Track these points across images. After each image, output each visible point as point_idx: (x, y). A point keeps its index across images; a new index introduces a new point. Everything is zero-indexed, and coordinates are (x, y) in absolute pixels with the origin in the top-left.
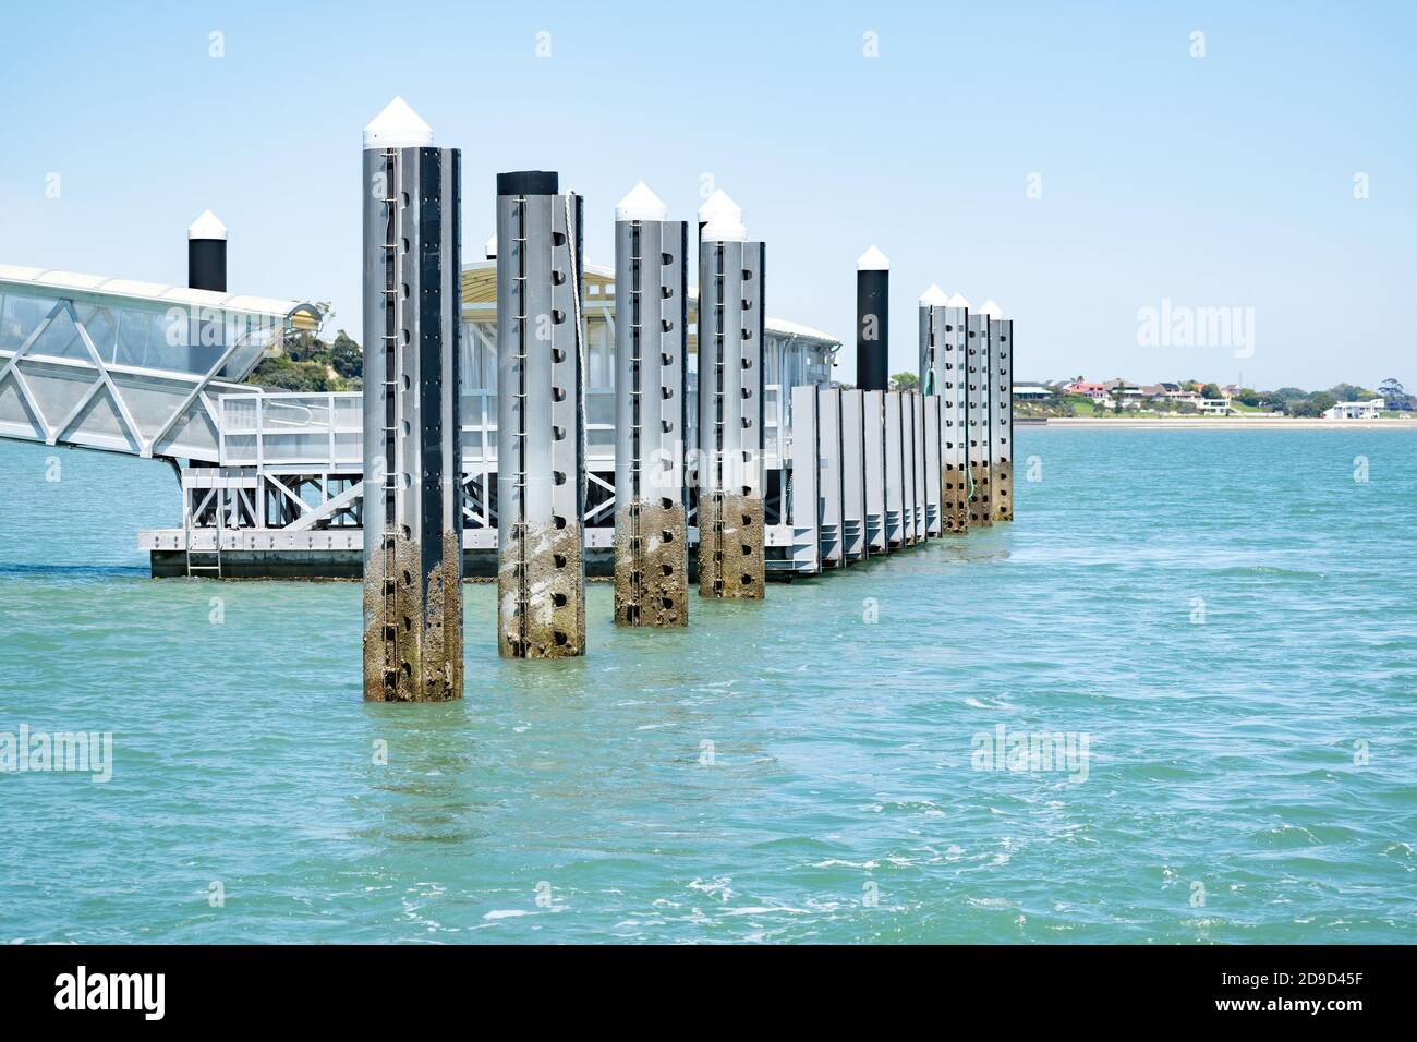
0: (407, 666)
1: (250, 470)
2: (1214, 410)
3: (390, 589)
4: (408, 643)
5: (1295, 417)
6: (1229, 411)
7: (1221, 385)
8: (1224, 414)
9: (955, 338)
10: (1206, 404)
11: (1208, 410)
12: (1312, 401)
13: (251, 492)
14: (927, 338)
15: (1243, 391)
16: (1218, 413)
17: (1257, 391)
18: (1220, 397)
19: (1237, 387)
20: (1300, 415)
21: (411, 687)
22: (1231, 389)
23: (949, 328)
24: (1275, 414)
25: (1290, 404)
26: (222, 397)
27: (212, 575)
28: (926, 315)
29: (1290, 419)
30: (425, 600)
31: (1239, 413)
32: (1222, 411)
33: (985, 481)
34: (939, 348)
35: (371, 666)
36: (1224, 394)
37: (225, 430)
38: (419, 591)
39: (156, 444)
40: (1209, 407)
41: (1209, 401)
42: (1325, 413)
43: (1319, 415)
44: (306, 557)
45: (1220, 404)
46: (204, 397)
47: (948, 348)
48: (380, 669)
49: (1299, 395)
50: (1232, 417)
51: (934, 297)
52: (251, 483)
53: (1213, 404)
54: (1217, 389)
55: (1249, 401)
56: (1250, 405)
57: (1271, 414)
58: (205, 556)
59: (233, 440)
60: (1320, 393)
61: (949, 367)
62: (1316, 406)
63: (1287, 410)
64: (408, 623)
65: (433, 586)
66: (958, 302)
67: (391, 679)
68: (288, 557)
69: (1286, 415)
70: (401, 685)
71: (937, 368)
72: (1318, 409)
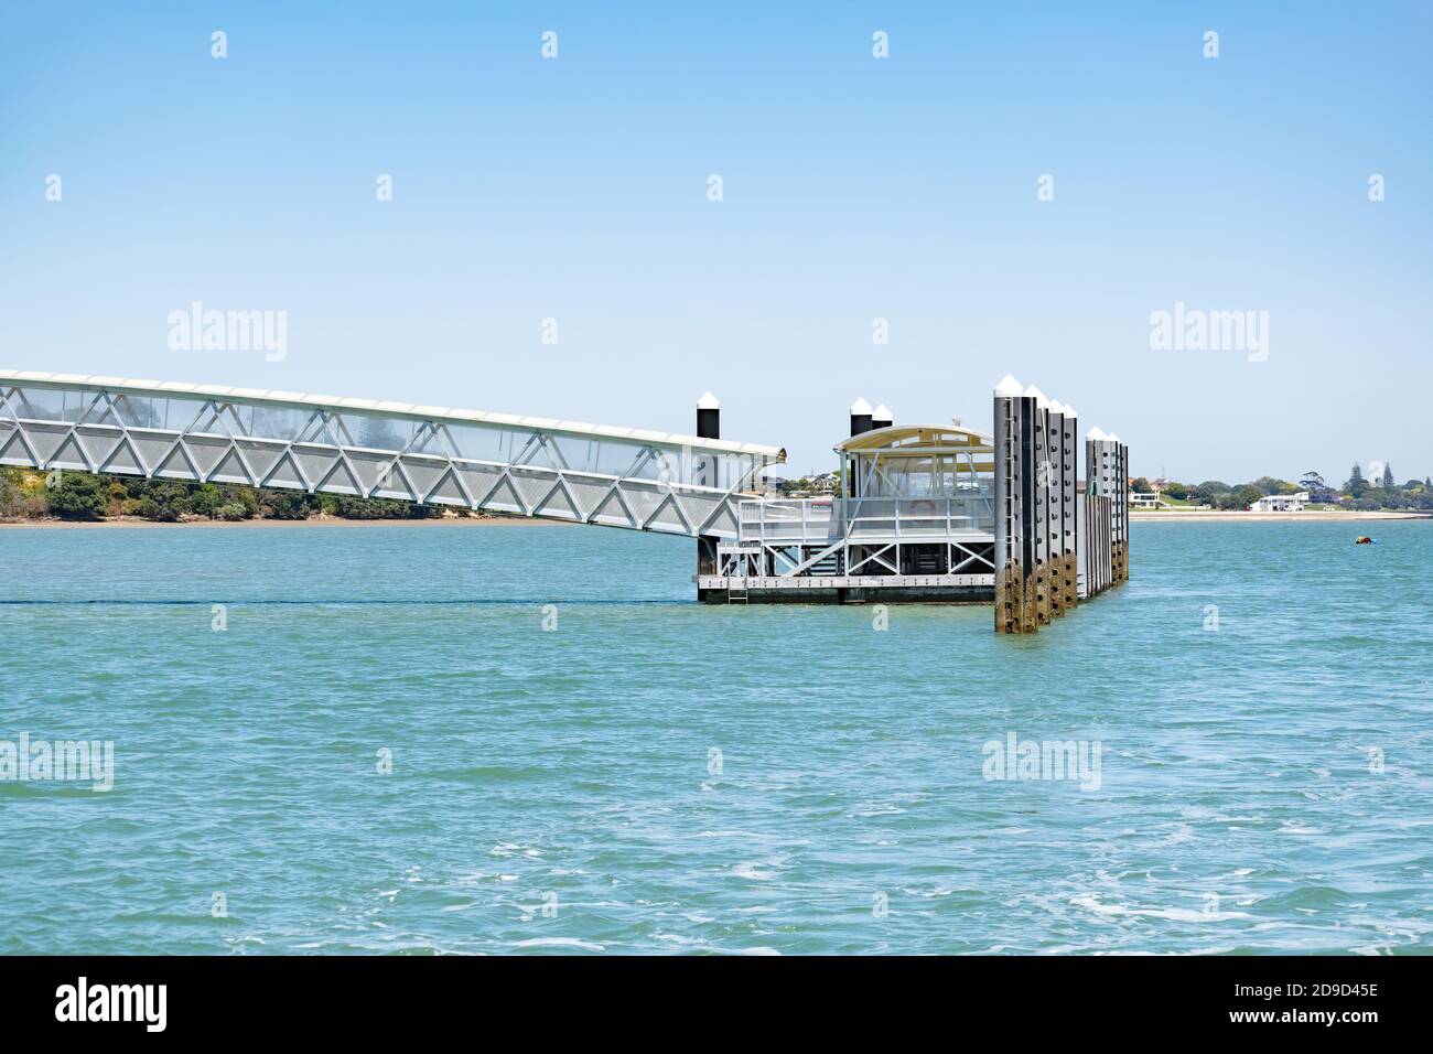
0: (1016, 619)
1: (756, 543)
2: (1144, 504)
3: (1009, 586)
4: (1017, 609)
5: (1223, 510)
6: (1158, 505)
7: (1150, 480)
8: (1154, 507)
9: (1110, 461)
10: (1136, 498)
11: (1138, 504)
12: (1238, 495)
13: (755, 556)
14: (1091, 461)
15: (1171, 485)
16: (1148, 506)
17: (1184, 484)
18: (1150, 491)
19: (1166, 481)
20: (1227, 508)
21: (1018, 628)
22: (1160, 483)
23: (1105, 455)
24: (1204, 507)
25: (1219, 497)
26: (741, 502)
27: (743, 602)
28: (1091, 446)
29: (1217, 512)
30: (1025, 591)
31: (1168, 506)
32: (1151, 504)
33: (1119, 553)
34: (1099, 467)
35: (999, 620)
36: (1154, 488)
37: (742, 521)
38: (1022, 587)
39: (700, 529)
40: (1139, 500)
41: (1140, 495)
42: (1252, 505)
43: (1246, 508)
44: (795, 592)
45: (1150, 498)
46: (729, 502)
47: (1105, 467)
48: (1004, 620)
49: (1222, 488)
50: (1162, 510)
51: (1096, 434)
52: (756, 550)
53: (1143, 498)
54: (1146, 483)
55: (1177, 494)
56: (1178, 498)
57: (1198, 508)
58: (737, 591)
59: (748, 526)
60: (1243, 486)
61: (1106, 479)
62: (1241, 498)
63: (1215, 502)
64: (1017, 601)
65: (1028, 585)
66: (1113, 438)
67: (1010, 624)
68: (785, 592)
69: (1214, 507)
70: (1014, 626)
71: (1098, 480)
72: (1245, 501)
